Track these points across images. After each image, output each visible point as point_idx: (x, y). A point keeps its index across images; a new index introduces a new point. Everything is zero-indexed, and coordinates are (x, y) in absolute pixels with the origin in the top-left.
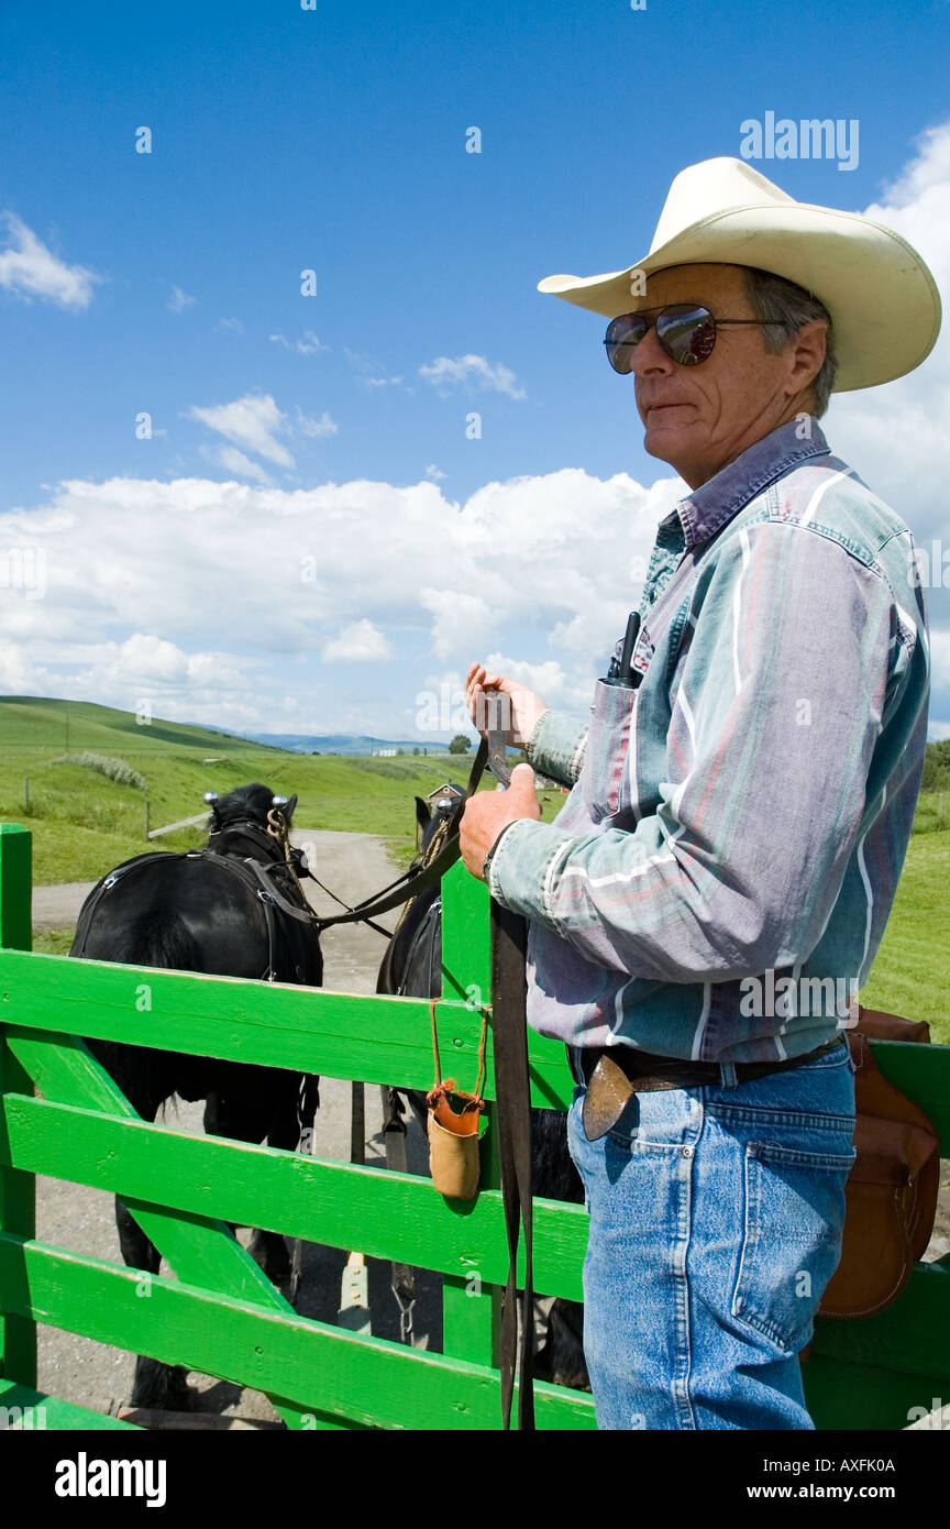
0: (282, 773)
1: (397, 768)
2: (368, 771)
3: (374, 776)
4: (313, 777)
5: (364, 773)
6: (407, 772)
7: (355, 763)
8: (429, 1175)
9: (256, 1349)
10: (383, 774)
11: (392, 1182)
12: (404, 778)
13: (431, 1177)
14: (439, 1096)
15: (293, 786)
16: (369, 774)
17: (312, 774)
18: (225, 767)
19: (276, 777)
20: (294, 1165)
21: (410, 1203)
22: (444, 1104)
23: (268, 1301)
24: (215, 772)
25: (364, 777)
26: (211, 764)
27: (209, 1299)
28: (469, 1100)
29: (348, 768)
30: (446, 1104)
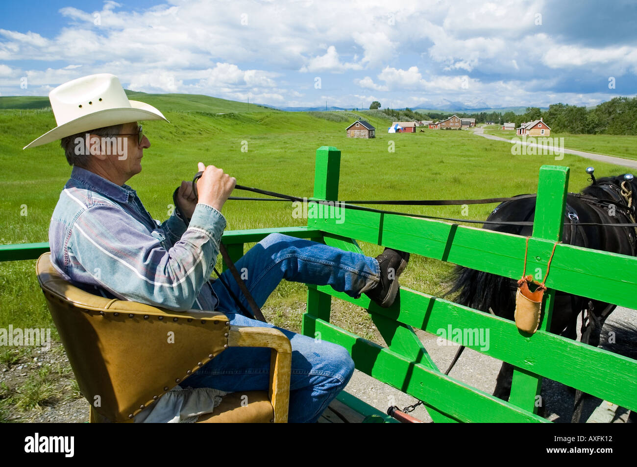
0: (267, 120)
1: (337, 116)
2: (319, 118)
3: (322, 120)
4: (284, 122)
5: (317, 119)
6: (342, 118)
7: (312, 114)
8: (513, 319)
9: (421, 383)
10: (328, 120)
11: (495, 321)
12: (340, 121)
13: (515, 321)
14: (523, 282)
15: (272, 127)
16: (319, 119)
17: (284, 120)
18: (230, 117)
19: (263, 122)
20: (449, 307)
21: (503, 331)
22: (526, 286)
23: (428, 365)
24: (223, 121)
25: (317, 121)
26: (220, 116)
27: (402, 359)
28: (539, 286)
29: (308, 116)
30: (527, 287)
